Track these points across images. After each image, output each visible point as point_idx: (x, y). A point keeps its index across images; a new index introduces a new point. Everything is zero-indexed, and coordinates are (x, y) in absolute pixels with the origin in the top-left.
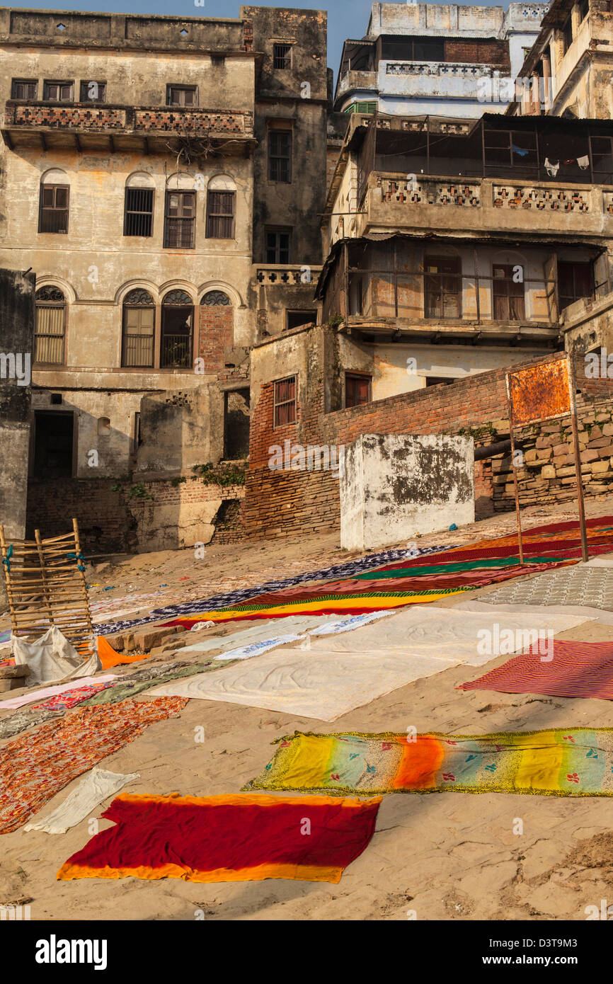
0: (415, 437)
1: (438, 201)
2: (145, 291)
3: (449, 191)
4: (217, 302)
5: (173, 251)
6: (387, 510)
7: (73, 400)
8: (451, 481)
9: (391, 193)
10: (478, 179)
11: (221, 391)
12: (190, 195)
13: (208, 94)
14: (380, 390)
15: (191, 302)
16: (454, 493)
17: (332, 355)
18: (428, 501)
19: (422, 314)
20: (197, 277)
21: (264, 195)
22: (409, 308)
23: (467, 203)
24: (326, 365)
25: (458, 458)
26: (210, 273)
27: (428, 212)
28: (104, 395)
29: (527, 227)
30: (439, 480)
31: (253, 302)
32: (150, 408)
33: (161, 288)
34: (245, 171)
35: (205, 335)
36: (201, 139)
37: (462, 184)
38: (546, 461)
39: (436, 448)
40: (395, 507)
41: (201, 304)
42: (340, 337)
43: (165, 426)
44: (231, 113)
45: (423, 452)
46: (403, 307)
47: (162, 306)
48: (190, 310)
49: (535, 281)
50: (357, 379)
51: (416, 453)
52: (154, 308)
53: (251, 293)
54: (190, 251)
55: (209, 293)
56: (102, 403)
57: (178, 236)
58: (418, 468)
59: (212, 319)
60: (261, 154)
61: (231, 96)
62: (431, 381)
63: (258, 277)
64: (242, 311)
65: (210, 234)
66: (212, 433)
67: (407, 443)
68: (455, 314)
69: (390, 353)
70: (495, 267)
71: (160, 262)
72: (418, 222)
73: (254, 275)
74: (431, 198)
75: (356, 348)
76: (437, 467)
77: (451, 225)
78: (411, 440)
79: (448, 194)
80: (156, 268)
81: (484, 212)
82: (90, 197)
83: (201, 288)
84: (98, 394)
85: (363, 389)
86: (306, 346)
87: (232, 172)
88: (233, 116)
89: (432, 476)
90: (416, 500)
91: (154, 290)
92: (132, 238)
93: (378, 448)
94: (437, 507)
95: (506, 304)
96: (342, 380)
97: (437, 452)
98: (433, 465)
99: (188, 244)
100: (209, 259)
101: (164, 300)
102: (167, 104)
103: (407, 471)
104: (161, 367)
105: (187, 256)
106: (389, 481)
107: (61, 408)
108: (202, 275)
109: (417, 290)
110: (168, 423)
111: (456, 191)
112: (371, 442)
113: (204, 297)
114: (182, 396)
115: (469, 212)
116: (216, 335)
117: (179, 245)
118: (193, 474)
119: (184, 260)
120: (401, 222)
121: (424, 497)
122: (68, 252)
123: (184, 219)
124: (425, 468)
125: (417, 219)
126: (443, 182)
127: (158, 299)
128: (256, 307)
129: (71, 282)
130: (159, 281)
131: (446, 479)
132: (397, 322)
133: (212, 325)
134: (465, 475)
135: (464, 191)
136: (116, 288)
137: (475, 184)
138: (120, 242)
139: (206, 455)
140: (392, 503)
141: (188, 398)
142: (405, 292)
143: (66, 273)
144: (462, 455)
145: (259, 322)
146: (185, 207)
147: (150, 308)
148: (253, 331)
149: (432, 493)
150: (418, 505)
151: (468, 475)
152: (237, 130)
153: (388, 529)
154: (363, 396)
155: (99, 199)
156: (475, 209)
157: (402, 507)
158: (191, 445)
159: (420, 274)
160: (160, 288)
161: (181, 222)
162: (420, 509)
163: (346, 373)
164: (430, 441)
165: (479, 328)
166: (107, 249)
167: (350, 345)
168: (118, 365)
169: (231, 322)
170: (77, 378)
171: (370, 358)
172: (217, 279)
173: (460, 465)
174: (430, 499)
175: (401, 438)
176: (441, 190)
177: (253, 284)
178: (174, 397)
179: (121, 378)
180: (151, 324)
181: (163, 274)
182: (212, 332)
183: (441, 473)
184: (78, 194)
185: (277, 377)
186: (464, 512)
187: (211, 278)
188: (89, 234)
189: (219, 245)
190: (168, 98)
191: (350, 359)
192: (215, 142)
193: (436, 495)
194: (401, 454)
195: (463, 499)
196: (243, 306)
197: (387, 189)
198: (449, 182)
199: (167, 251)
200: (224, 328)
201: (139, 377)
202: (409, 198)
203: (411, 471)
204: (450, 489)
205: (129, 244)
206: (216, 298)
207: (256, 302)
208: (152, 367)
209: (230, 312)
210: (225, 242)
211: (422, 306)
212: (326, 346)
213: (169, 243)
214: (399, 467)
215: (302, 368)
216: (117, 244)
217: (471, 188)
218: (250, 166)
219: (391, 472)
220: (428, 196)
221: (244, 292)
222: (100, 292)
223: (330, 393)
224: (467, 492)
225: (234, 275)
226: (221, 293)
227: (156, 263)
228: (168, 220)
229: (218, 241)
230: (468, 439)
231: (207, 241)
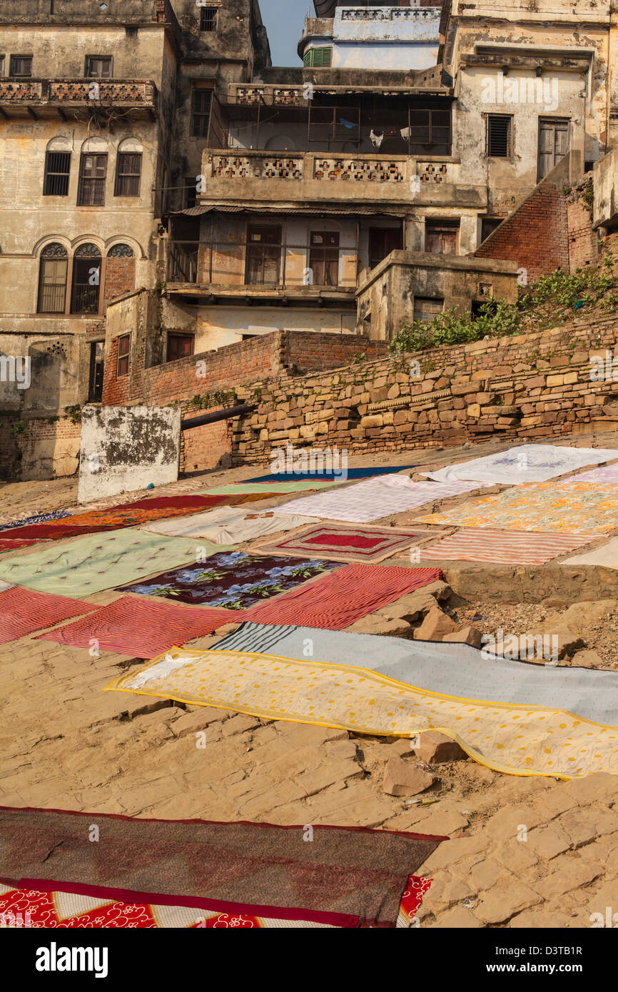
0: (129, 408)
1: (264, 174)
2: (60, 245)
3: (275, 165)
4: (122, 254)
5: (84, 208)
6: (100, 470)
8: (158, 445)
9: (221, 168)
10: (301, 153)
11: (87, 343)
12: (102, 157)
13: (121, 63)
14: (201, 346)
15: (100, 254)
16: (161, 455)
17: (154, 316)
18: (137, 463)
19: (242, 279)
20: (105, 232)
21: (186, 150)
22: (230, 273)
23: (291, 176)
24: (148, 325)
25: (165, 426)
26: (115, 229)
27: (253, 185)
28: (22, 338)
29: (344, 196)
30: (147, 445)
31: (153, 254)
32: (35, 355)
33: (73, 242)
34: (151, 134)
35: (110, 284)
36: (106, 108)
37: (287, 158)
38: (263, 425)
39: (146, 418)
40: (107, 468)
41: (108, 255)
42: (164, 301)
43: (46, 371)
44: (134, 82)
45: (135, 421)
46: (217, 272)
47: (74, 258)
48: (97, 263)
49: (347, 249)
50: (179, 337)
51: (128, 422)
52: (67, 260)
53: (152, 246)
54: (99, 209)
55: (115, 246)
56: (20, 344)
57: (90, 195)
58: (129, 435)
59: (117, 270)
60: (184, 112)
61: (141, 65)
62: (245, 337)
63: (159, 231)
64: (143, 262)
65: (119, 192)
66: (81, 379)
67: (121, 414)
68: (273, 279)
69: (212, 313)
70: (313, 234)
71: (74, 218)
72: (244, 195)
73: (155, 229)
74: (258, 171)
75: (179, 310)
76: (146, 434)
77: (273, 197)
78: (125, 410)
79: (273, 168)
80: (69, 224)
81: (305, 183)
82: (15, 161)
83: (107, 242)
84: (16, 337)
85: (187, 346)
86: (137, 308)
87: (140, 135)
88: (136, 86)
89: (142, 442)
90: (126, 462)
91: (67, 244)
92: (51, 197)
93: (95, 418)
94: (144, 467)
95: (323, 267)
96: (164, 338)
97: (147, 421)
98: (143, 432)
99: (100, 202)
100: (117, 216)
101: (76, 253)
102: (85, 76)
103: (119, 437)
104: (71, 313)
105: (97, 213)
106: (103, 445)
108: (110, 230)
109: (240, 258)
110: (48, 368)
111: (281, 165)
112: (89, 413)
113: (111, 250)
114: (60, 345)
115: (290, 184)
116: (119, 283)
117: (92, 203)
118: (64, 414)
119: (94, 217)
120: (229, 194)
121: (134, 460)
123: (96, 179)
124: (136, 435)
125: (243, 191)
126: (269, 157)
127: (71, 252)
128: (155, 258)
130: (72, 236)
131: (154, 444)
132: (210, 288)
133: (117, 275)
134: (171, 441)
135: (288, 166)
136: (34, 243)
137: (299, 158)
138: (40, 201)
139: (76, 397)
140: (106, 466)
141: (64, 348)
142: (228, 258)
144: (169, 424)
145: (157, 272)
146: (99, 168)
147: (64, 260)
148: (152, 280)
149: (140, 456)
150: (128, 466)
151: (174, 440)
152: (139, 98)
153: (99, 486)
154: (186, 351)
155: (22, 162)
156: (297, 181)
157: (113, 467)
158: (65, 389)
159: (243, 244)
160: (71, 242)
161: (94, 181)
162: (129, 469)
163: (168, 333)
164: (141, 412)
165: (283, 293)
166: (28, 208)
167: (173, 307)
168: (34, 311)
169: (132, 272)
171: (194, 319)
172: (123, 233)
173: (167, 432)
174: (139, 461)
175: (116, 409)
176: (267, 165)
177: (154, 237)
178: (54, 346)
179: (36, 323)
180: (64, 274)
181: (76, 229)
182: (116, 281)
183: (150, 439)
184: (6, 159)
185: (120, 334)
186: (171, 471)
187: (117, 233)
188: (13, 194)
189: (126, 202)
190: (86, 68)
191: (172, 320)
192: (121, 110)
193: (144, 458)
194: (115, 423)
195: (168, 461)
196: (144, 257)
197: (218, 165)
198: (274, 157)
199: (80, 208)
200: (128, 276)
201: (51, 322)
202: (237, 172)
203: (123, 437)
204: (156, 452)
205: (47, 203)
206: (121, 250)
207: (156, 254)
208: (63, 313)
209: (132, 263)
210: (130, 199)
211: (243, 271)
212: (150, 309)
213: (82, 201)
214: (113, 434)
215: (134, 327)
216: (37, 203)
217: (295, 162)
218: (156, 129)
219: (105, 439)
220: (254, 170)
221: (145, 245)
222: (21, 247)
223: (151, 350)
224: (172, 455)
225: (137, 230)
226: (126, 246)
227: (70, 219)
228: (83, 180)
229: (125, 199)
230: (176, 410)
231: (115, 198)
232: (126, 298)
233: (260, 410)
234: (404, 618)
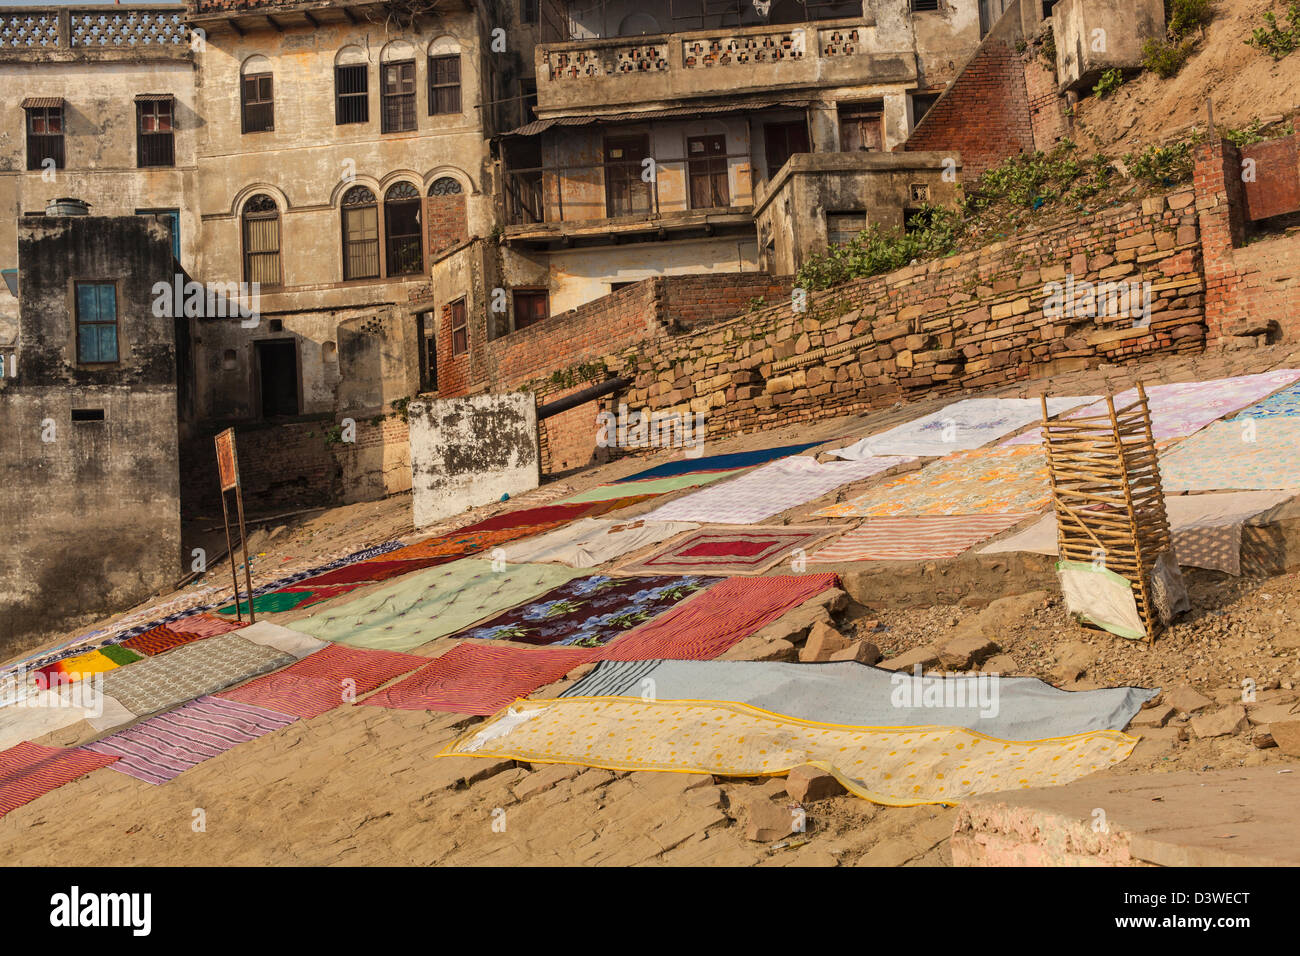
0: (467, 400)
1: (618, 70)
2: (365, 188)
3: (631, 56)
4: (447, 191)
5: (392, 136)
6: (438, 483)
7: (293, 324)
8: (509, 443)
9: (561, 68)
10: (664, 36)
11: (411, 314)
12: (408, 65)
14: (559, 305)
15: (418, 194)
16: (514, 456)
17: (494, 272)
18: (485, 469)
19: (603, 210)
20: (422, 164)
22: (587, 204)
23: (653, 68)
25: (516, 418)
26: (435, 158)
27: (605, 85)
28: (327, 315)
29: (725, 87)
30: (496, 444)
31: (488, 187)
32: (346, 337)
33: (382, 182)
34: (469, 28)
35: (436, 232)
37: (646, 45)
38: (643, 403)
39: (491, 409)
40: (447, 480)
41: (429, 195)
42: (504, 250)
43: (362, 357)
45: (477, 415)
46: (569, 205)
47: (385, 203)
48: (417, 204)
49: (737, 156)
50: (529, 296)
51: (468, 417)
52: (376, 206)
53: (485, 175)
54: (411, 134)
55: (437, 182)
56: (325, 325)
57: (398, 119)
58: (471, 433)
59: (442, 212)
62: (615, 287)
63: (492, 156)
64: (476, 199)
65: (434, 109)
66: (408, 363)
67: (458, 407)
68: (644, 205)
69: (568, 260)
70: (691, 141)
71: (379, 151)
72: (594, 100)
73: (486, 153)
74: (610, 66)
75: (525, 260)
76: (493, 430)
77: (633, 98)
78: (462, 403)
79: (630, 60)
80: (374, 159)
81: (673, 75)
82: (296, 83)
83: (426, 177)
84: (320, 315)
85: (540, 306)
86: (471, 264)
87: (455, 31)
89: (488, 441)
90: (470, 469)
91: (374, 186)
92: (346, 126)
93: (425, 416)
94: (495, 474)
95: (707, 183)
96: (508, 299)
97: (492, 414)
98: (488, 428)
99: (411, 125)
100: (435, 141)
101: (388, 195)
103: (459, 438)
104: (388, 276)
105: (410, 140)
106: (439, 451)
107: (281, 335)
108: (428, 162)
109: (597, 182)
110: (365, 352)
111: (639, 55)
112: (417, 411)
113: (432, 187)
114: (377, 322)
115: (654, 79)
116: (447, 231)
117: (401, 127)
118: (391, 411)
119: (406, 146)
120: (575, 101)
121: (480, 465)
122: (276, 153)
123: (404, 96)
124: (480, 433)
125: (592, 95)
126: (623, 46)
127: (380, 196)
128: (491, 192)
129: (282, 188)
130: (379, 175)
131: (503, 442)
132: (562, 227)
133: (443, 219)
134: (525, 436)
135: (648, 54)
136: (331, 189)
137: (662, 43)
138: (333, 133)
139: (404, 387)
140: (444, 476)
141: (383, 324)
142: (582, 185)
143: (276, 177)
144: (521, 414)
145: (497, 209)
146: (405, 81)
147: (373, 207)
148: (489, 221)
149: (488, 459)
150: (473, 475)
151: (530, 434)
153: (439, 504)
154: (540, 313)
155: (305, 85)
156: (662, 73)
157: (455, 478)
158: (388, 377)
159: (600, 165)
160: (380, 182)
161: (401, 99)
162: (475, 478)
163: (514, 291)
164: (483, 402)
165: (658, 223)
166: (319, 144)
167: (517, 257)
168: (340, 279)
169: (463, 213)
170: (296, 298)
171: (544, 269)
172: (445, 163)
173: (519, 425)
174: (487, 466)
175: (451, 402)
176: (621, 57)
177: (486, 164)
178: (369, 323)
179: (345, 294)
180: (374, 226)
181: (384, 165)
182: (443, 228)
183: (498, 436)
184: (283, 82)
185: (451, 299)
186: (530, 475)
187: (438, 164)
188: (297, 128)
189: (445, 122)
191: (518, 274)
193: (493, 462)
194: (451, 420)
195: (524, 462)
196: (476, 192)
197: (557, 64)
198: (630, 45)
199: (387, 136)
200: (458, 219)
201: (364, 290)
202: (583, 70)
203: (463, 438)
204: (508, 453)
205: (343, 134)
206: (445, 186)
207: (491, 185)
208: (378, 277)
209: (462, 202)
210: (451, 117)
211: (604, 200)
212: (486, 263)
213: (388, 127)
214: (450, 435)
215: (469, 289)
216: (329, 136)
217: (658, 48)
218: (475, 20)
219: (441, 442)
220: (605, 65)
221: (476, 175)
222: (314, 196)
223: (493, 317)
224: (529, 454)
225: (463, 156)
226: (451, 180)
227: (374, 153)
228: (387, 100)
229: (443, 117)
230: (528, 395)
231: (431, 119)
232: (455, 252)
233: (638, 383)
234: (788, 638)
